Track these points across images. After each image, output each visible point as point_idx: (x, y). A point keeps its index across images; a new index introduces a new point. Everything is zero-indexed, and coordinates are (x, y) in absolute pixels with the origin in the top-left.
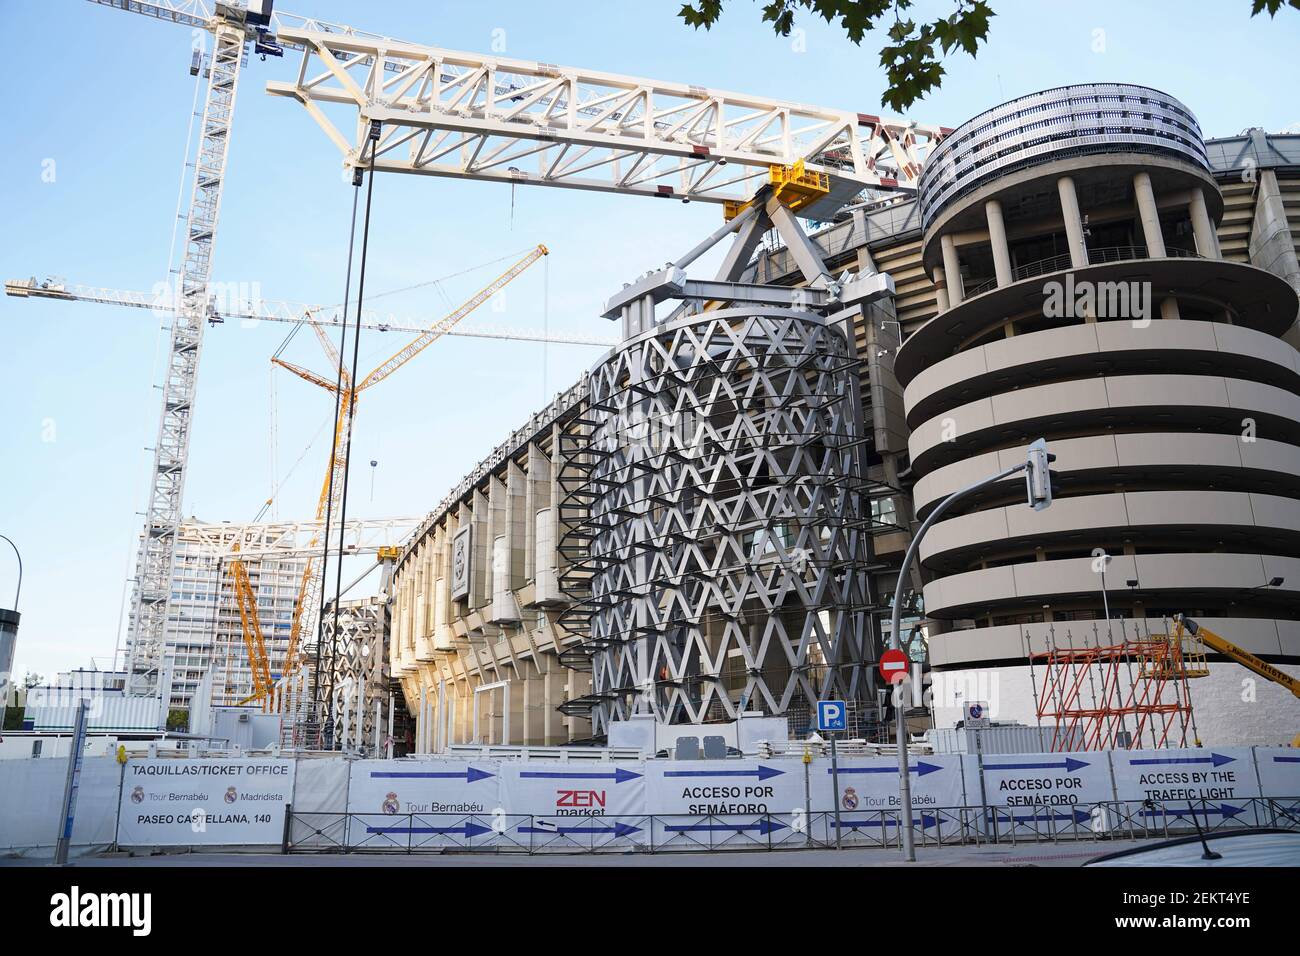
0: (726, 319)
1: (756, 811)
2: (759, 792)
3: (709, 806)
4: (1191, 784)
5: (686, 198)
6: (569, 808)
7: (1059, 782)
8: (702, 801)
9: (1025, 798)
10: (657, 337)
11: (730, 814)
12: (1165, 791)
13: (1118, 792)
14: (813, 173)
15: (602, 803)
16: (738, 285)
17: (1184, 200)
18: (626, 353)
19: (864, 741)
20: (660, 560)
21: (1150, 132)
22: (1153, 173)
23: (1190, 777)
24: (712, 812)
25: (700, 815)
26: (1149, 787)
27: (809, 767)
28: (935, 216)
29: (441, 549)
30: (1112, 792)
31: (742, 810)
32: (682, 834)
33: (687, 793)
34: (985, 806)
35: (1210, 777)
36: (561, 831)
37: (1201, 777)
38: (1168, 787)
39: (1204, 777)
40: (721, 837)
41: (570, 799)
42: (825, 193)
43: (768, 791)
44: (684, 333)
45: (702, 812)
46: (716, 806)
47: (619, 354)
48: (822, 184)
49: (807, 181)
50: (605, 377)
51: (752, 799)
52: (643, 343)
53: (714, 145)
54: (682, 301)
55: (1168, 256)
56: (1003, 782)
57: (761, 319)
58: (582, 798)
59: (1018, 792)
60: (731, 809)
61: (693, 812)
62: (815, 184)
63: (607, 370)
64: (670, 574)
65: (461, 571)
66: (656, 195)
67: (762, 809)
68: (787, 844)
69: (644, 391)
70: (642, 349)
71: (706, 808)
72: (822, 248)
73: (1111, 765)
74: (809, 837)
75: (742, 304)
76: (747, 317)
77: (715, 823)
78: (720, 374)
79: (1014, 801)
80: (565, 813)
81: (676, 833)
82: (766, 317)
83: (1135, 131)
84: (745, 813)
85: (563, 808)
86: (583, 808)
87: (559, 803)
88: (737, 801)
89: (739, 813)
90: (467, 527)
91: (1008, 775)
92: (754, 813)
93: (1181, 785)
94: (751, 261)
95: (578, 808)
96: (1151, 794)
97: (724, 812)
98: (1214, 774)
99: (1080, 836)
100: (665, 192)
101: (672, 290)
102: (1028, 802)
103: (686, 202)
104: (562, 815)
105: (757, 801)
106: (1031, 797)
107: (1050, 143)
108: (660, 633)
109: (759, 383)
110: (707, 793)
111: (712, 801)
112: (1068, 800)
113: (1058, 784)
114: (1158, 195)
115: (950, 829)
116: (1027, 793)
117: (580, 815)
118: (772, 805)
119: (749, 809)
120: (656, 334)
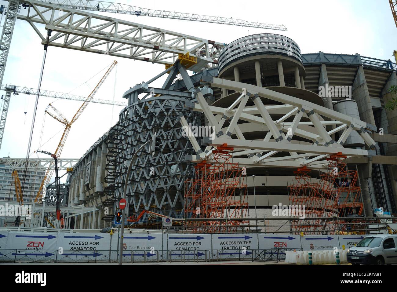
0: (158, 100)
1: (93, 249)
2: (94, 244)
3: (77, 247)
4: (237, 245)
5: (154, 62)
6: (31, 247)
7: (194, 243)
8: (75, 246)
9: (182, 248)
10: (138, 104)
11: (84, 250)
12: (228, 247)
14: (192, 57)
15: (42, 246)
16: (168, 90)
17: (293, 70)
18: (129, 109)
19: (144, 229)
20: (134, 174)
21: (283, 49)
22: (283, 61)
23: (237, 243)
24: (78, 249)
25: (74, 250)
26: (223, 245)
27: (112, 236)
28: (221, 70)
29: (83, 169)
30: (211, 247)
31: (88, 249)
32: (67, 256)
33: (70, 243)
34: (167, 250)
35: (243, 243)
36: (26, 255)
37: (240, 243)
38: (229, 246)
39: (241, 243)
40: (79, 257)
41: (32, 244)
42: (196, 63)
43: (97, 243)
44: (146, 104)
46: (79, 248)
47: (127, 109)
48: (195, 61)
49: (190, 59)
50: (123, 116)
51: (92, 246)
52: (134, 106)
53: (161, 46)
54: (147, 94)
55: (286, 86)
57: (169, 100)
58: (36, 244)
59: (180, 246)
60: (84, 249)
61: (72, 249)
62: (192, 60)
63: (123, 114)
66: (144, 60)
67: (95, 249)
69: (133, 121)
70: (133, 108)
71: (76, 248)
72: (194, 80)
73: (212, 239)
74: (110, 259)
75: (166, 95)
76: (165, 99)
77: (78, 253)
78: (155, 117)
79: (179, 249)
80: (29, 249)
81: (65, 256)
82: (171, 100)
83: (279, 49)
84: (89, 250)
85: (29, 247)
86: (36, 247)
87: (28, 246)
88: (87, 246)
89: (87, 250)
90: (90, 162)
91: (177, 241)
92: (92, 250)
93: (234, 245)
94: (172, 84)
95: (34, 247)
96: (223, 248)
97: (82, 250)
98: (245, 242)
100: (146, 60)
101: (144, 90)
102: (183, 249)
103: (153, 63)
104: (28, 250)
105: (93, 247)
106: (184, 248)
107: (253, 51)
110: (77, 243)
111: (78, 246)
112: (196, 249)
113: (193, 244)
114: (284, 68)
115: (155, 257)
116: (183, 247)
117: (34, 250)
118: (98, 248)
119: (90, 249)
120: (138, 103)
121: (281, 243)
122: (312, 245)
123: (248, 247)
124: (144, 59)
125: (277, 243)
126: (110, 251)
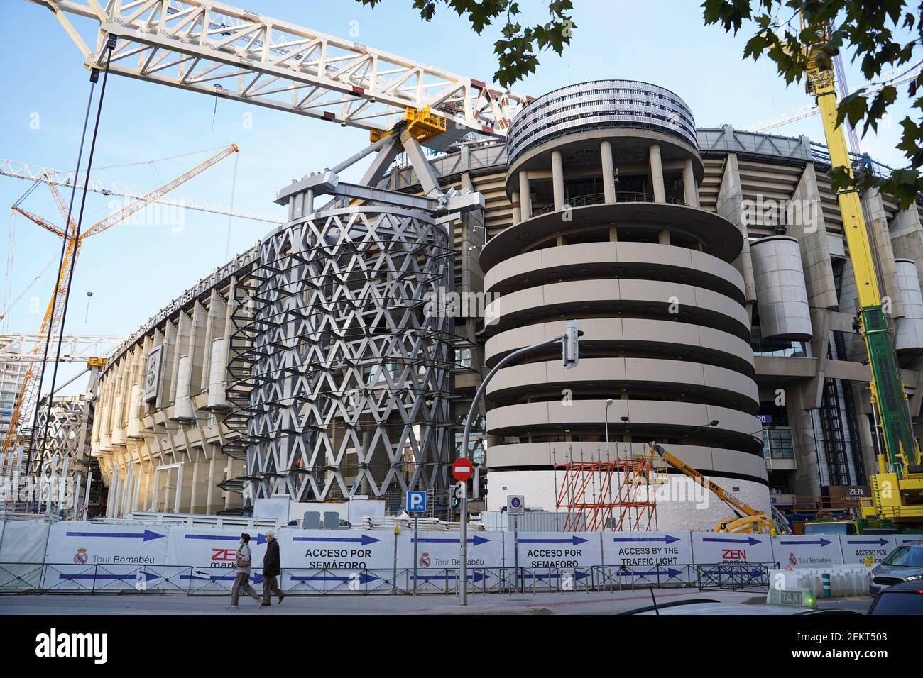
0: (365, 213)
1: (358, 567)
2: (361, 554)
3: (325, 563)
4: (651, 555)
5: (344, 123)
6: (220, 562)
7: (567, 552)
8: (320, 559)
9: (544, 562)
10: (313, 221)
11: (339, 569)
12: (634, 560)
13: (604, 559)
14: (436, 116)
16: (376, 190)
17: (680, 166)
18: (290, 230)
19: (437, 519)
20: (302, 382)
21: (663, 118)
22: (663, 145)
23: (651, 550)
24: (326, 567)
25: (317, 569)
26: (624, 556)
27: (398, 537)
28: (517, 157)
30: (601, 559)
31: (348, 566)
32: (303, 582)
33: (309, 553)
34: (517, 567)
35: (663, 551)
36: (213, 579)
37: (657, 550)
38: (636, 557)
39: (660, 550)
40: (331, 585)
41: (222, 556)
42: (443, 132)
43: (367, 553)
44: (333, 220)
45: (319, 567)
46: (329, 563)
47: (284, 231)
48: (442, 125)
49: (431, 122)
50: (273, 246)
51: (356, 559)
52: (303, 224)
53: (368, 88)
54: (334, 197)
55: (667, 202)
56: (530, 551)
57: (389, 216)
58: (232, 554)
59: (540, 558)
60: (340, 566)
61: (312, 567)
62: (436, 124)
63: (275, 241)
64: (308, 392)
65: (153, 380)
66: (323, 118)
67: (362, 566)
68: (378, 590)
69: (300, 259)
70: (302, 229)
71: (322, 564)
72: (437, 170)
73: (602, 542)
74: (394, 586)
75: (377, 203)
76: (380, 213)
77: (328, 575)
78: (357, 253)
79: (536, 564)
80: (217, 566)
81: (299, 582)
82: (393, 214)
83: (654, 116)
84: (350, 569)
85: (216, 562)
86: (231, 562)
87: (213, 558)
88: (344, 560)
89: (346, 568)
90: (160, 347)
91: (534, 546)
92: (357, 569)
93: (645, 556)
94: (386, 174)
95: (227, 562)
96: (626, 561)
97: (334, 568)
98: (666, 548)
99: (578, 589)
100: (329, 117)
101: (328, 188)
102: (546, 565)
103: (343, 126)
104: (215, 567)
105: (359, 560)
106: (548, 562)
107: (598, 117)
108: (298, 434)
109: (384, 261)
110: (323, 553)
111: (327, 559)
112: (572, 565)
114: (665, 160)
115: (492, 583)
116: (545, 559)
117: (228, 567)
118: (370, 563)
119: (353, 566)
120: (313, 218)
121: (737, 552)
122: (792, 555)
123: (673, 560)
124: (323, 115)
125: (728, 551)
126: (395, 569)
